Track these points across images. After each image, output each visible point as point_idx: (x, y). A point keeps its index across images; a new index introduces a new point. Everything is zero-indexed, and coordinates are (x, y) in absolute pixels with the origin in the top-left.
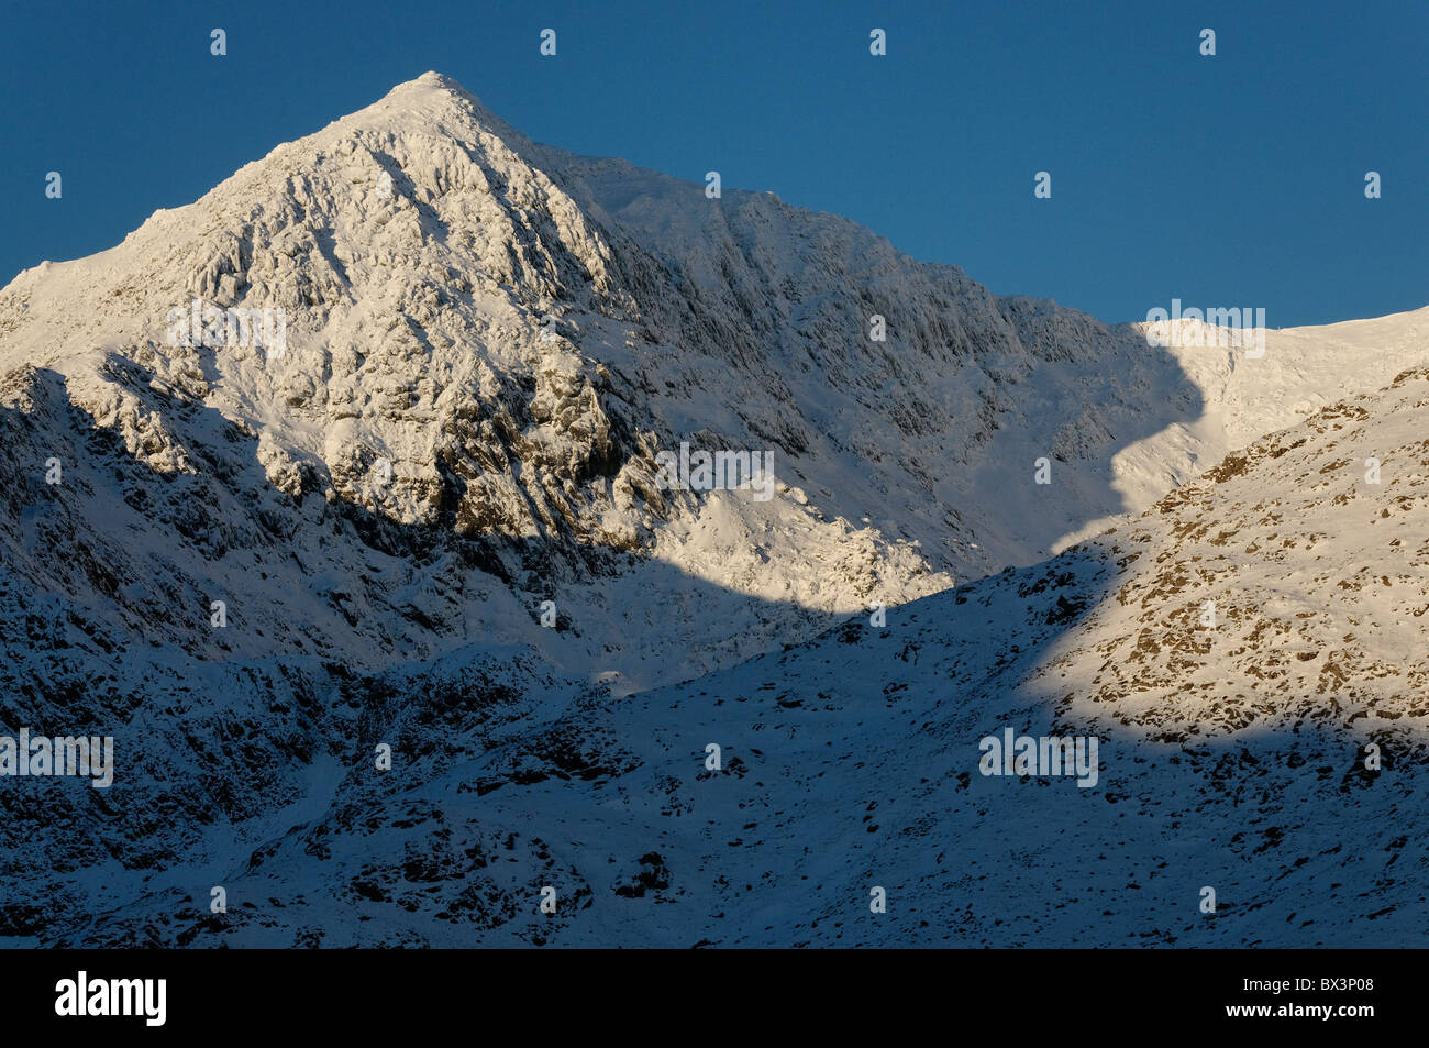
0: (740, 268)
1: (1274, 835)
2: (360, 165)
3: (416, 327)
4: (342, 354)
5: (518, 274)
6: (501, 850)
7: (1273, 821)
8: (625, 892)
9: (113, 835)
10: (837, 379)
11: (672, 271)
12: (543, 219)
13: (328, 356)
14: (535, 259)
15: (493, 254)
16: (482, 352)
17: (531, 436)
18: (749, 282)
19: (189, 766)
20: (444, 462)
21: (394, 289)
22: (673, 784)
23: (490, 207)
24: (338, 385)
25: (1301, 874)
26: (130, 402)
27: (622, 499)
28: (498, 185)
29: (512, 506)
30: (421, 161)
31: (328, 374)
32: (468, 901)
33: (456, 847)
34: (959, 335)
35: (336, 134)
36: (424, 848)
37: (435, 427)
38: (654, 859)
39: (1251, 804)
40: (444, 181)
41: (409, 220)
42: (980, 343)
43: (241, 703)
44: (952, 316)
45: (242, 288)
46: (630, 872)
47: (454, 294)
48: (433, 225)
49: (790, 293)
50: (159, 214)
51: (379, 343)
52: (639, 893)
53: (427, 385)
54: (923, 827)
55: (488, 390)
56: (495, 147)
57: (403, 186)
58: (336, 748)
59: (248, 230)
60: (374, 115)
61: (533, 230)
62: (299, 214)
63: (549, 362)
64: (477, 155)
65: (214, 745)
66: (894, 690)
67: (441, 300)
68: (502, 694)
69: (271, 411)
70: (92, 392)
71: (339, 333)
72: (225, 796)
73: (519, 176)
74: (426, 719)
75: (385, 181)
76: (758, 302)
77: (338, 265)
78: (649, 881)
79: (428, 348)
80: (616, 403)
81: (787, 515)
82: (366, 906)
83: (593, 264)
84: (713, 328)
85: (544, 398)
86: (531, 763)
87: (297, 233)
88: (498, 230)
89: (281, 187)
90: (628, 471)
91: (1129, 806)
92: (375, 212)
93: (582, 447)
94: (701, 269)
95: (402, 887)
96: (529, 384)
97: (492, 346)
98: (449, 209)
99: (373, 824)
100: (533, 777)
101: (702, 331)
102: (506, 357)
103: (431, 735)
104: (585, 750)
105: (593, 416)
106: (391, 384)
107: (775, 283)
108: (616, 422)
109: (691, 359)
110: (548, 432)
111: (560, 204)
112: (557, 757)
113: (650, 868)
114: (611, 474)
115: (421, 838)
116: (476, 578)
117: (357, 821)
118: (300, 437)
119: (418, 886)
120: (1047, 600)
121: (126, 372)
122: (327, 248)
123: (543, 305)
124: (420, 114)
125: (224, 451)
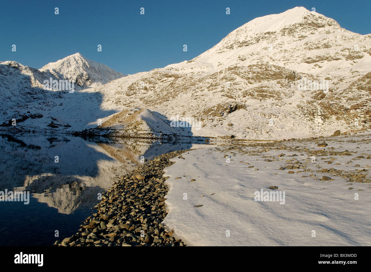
0: (99, 68)
2: (72, 58)
3: (75, 69)
4: (70, 71)
5: (83, 67)
10: (105, 76)
11: (94, 68)
13: (69, 71)
14: (84, 66)
15: (81, 65)
16: (80, 72)
17: (83, 77)
18: (100, 69)
20: (77, 78)
21: (74, 67)
23: (81, 62)
24: (69, 73)
26: (54, 72)
27: (89, 82)
28: (82, 61)
29: (81, 82)
30: (77, 58)
31: (69, 72)
33: (47, 102)
37: (76, 76)
38: (62, 103)
40: (78, 60)
41: (76, 62)
44: (114, 73)
45: (63, 66)
47: (78, 67)
48: (77, 63)
49: (103, 70)
50: (59, 60)
51: (73, 70)
52: (60, 106)
53: (76, 73)
55: (80, 74)
56: (82, 58)
57: (75, 60)
59: (64, 62)
60: (74, 55)
61: (84, 64)
62: (68, 61)
63: (84, 73)
64: (81, 58)
67: (77, 68)
69: (64, 74)
70: (51, 71)
71: (70, 69)
73: (84, 60)
76: (100, 70)
77: (70, 65)
79: (76, 71)
81: (100, 84)
82: (39, 105)
83: (88, 67)
84: (96, 72)
85: (84, 75)
87: (67, 62)
88: (82, 64)
89: (67, 59)
90: (90, 80)
92: (73, 61)
93: (86, 78)
94: (96, 68)
96: (83, 74)
98: (79, 62)
102: (81, 72)
105: (87, 77)
106: (73, 73)
107: (102, 69)
108: (89, 77)
109: (95, 73)
110: (84, 77)
111: (86, 62)
114: (88, 80)
115: (44, 101)
116: (78, 86)
118: (66, 76)
121: (54, 70)
122: (70, 64)
123: (84, 69)
124: (77, 55)
125: (61, 76)
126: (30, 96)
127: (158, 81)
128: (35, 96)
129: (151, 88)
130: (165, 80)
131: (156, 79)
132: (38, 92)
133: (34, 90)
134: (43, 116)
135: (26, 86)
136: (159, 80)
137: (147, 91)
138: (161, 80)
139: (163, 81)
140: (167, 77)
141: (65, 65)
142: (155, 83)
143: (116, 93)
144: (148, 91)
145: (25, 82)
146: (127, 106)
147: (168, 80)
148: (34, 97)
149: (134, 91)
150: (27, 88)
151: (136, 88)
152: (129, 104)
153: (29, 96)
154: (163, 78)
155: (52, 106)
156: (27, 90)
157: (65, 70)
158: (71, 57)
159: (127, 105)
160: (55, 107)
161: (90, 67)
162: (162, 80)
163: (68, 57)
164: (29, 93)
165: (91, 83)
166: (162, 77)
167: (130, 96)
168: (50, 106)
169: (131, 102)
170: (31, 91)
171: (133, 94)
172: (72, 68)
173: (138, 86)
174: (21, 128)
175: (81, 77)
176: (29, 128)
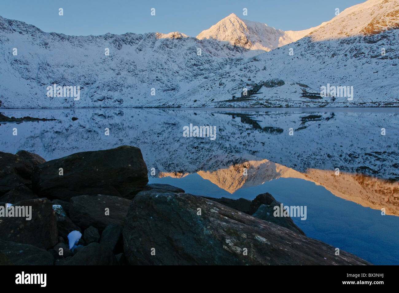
0: (256, 28)
1: (324, 62)
2: (228, 20)
3: (232, 33)
4: (227, 35)
5: (240, 28)
6: (252, 67)
7: (324, 61)
9: (213, 71)
10: (264, 36)
11: (251, 28)
14: (241, 27)
15: (238, 27)
16: (237, 35)
17: (241, 41)
18: (257, 29)
19: (218, 66)
20: (235, 43)
21: (231, 30)
22: (266, 61)
25: (327, 66)
27: (248, 46)
28: (238, 22)
30: (232, 20)
31: (226, 37)
32: (249, 71)
34: (273, 33)
35: (226, 18)
36: (246, 66)
37: (234, 41)
38: (265, 67)
39: (321, 60)
40: (234, 22)
42: (275, 33)
43: (222, 61)
45: (219, 31)
46: (263, 68)
47: (235, 30)
48: (233, 25)
49: (260, 30)
50: (213, 26)
51: (230, 34)
52: (264, 70)
53: (233, 37)
54: (289, 63)
55: (238, 38)
56: (238, 19)
58: (229, 64)
59: (220, 26)
60: (229, 17)
61: (241, 25)
63: (242, 35)
65: (220, 64)
66: (283, 53)
68: (242, 59)
69: (222, 40)
71: (227, 34)
72: (221, 68)
73: (240, 21)
74: (236, 61)
75: (230, 22)
77: (226, 28)
78: (265, 69)
79: (233, 35)
80: (248, 38)
83: (246, 28)
84: (255, 33)
85: (242, 38)
86: (252, 60)
87: (223, 26)
88: (238, 25)
89: (222, 22)
90: (248, 44)
92: (229, 24)
93: (245, 42)
94: (253, 28)
95: (244, 70)
96: (241, 37)
98: (235, 24)
99: (241, 65)
100: (253, 61)
101: (254, 32)
102: (239, 35)
103: (236, 62)
104: (257, 59)
105: (246, 40)
106: (231, 37)
108: (247, 40)
109: (253, 35)
111: (243, 23)
113: (265, 68)
114: (247, 44)
116: (237, 52)
117: (239, 64)
118: (224, 42)
120: (297, 44)
122: (226, 27)
123: (242, 31)
124: (232, 16)
125: (218, 43)
126: (197, 67)
128: (201, 67)
132: (204, 62)
133: (200, 61)
134: (284, 82)
135: (192, 58)
141: (222, 30)
145: (190, 53)
148: (201, 69)
150: (192, 59)
151: (383, 29)
153: (195, 68)
155: (255, 72)
156: (193, 62)
157: (222, 35)
160: (259, 73)
163: (223, 20)
164: (195, 65)
165: (250, 46)
168: (253, 72)
170: (197, 62)
172: (229, 32)
174: (266, 102)
175: (239, 41)
176: (277, 102)
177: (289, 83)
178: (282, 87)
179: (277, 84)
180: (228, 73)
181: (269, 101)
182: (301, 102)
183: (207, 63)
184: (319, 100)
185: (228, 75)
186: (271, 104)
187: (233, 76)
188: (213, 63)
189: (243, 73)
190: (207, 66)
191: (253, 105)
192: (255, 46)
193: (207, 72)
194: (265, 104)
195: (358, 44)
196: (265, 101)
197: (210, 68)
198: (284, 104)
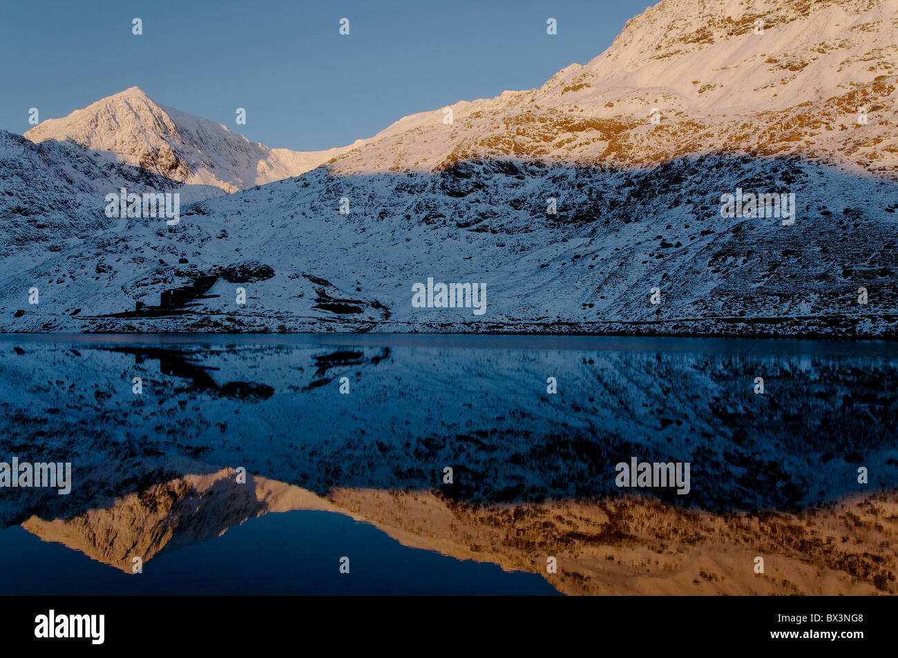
0: (200, 132)
1: (364, 230)
2: (121, 103)
3: (135, 137)
4: (119, 141)
5: (156, 128)
8: (218, 237)
9: (76, 232)
10: (220, 155)
11: (187, 131)
12: (161, 118)
13: (116, 141)
14: (159, 125)
15: (150, 123)
16: (149, 143)
17: (159, 160)
18: (202, 135)
19: (93, 219)
20: (141, 164)
21: (130, 129)
22: (225, 216)
23: (149, 114)
25: (372, 237)
27: (178, 174)
28: (151, 110)
30: (134, 103)
31: (116, 145)
32: (183, 238)
34: (243, 149)
35: (116, 97)
37: (139, 157)
38: (224, 231)
39: (357, 223)
40: (140, 108)
41: (132, 116)
42: (247, 150)
45: (96, 126)
46: (219, 234)
47: (142, 131)
48: (137, 116)
49: (210, 137)
50: (76, 111)
51: (127, 139)
52: (221, 238)
53: (137, 149)
54: (285, 226)
55: (150, 151)
56: (150, 102)
57: (131, 108)
59: (97, 114)
60: (124, 94)
61: (158, 120)
62: (109, 112)
64: (146, 103)
65: (98, 214)
66: (270, 200)
67: (140, 132)
69: (104, 151)
71: (118, 136)
72: (101, 225)
73: (155, 108)
75: (127, 107)
76: (204, 138)
77: (117, 122)
78: (224, 236)
79: (137, 141)
80: (177, 155)
82: (160, 237)
83: (171, 127)
84: (196, 143)
85: (162, 153)
86: (190, 211)
87: (109, 116)
88: (152, 119)
89: (104, 106)
90: (179, 168)
91: (331, 223)
93: (170, 163)
94: (193, 131)
95: (168, 234)
96: (159, 150)
97: (151, 141)
98: (141, 114)
100: (192, 214)
101: (193, 142)
102: (154, 144)
104: (202, 209)
105: (172, 157)
106: (130, 148)
107: (207, 135)
108: (177, 159)
109: (192, 148)
110: (163, 159)
111: (163, 114)
112: (196, 210)
114: (176, 168)
118: (110, 157)
119: (172, 234)
120: (302, 183)
121: (71, 140)
122: (115, 119)
123: (161, 134)
124: (134, 94)
125: (94, 158)
126: (25, 218)
127: (543, 143)
128: (41, 219)
129: (530, 168)
130: (569, 141)
131: (538, 139)
132: (50, 206)
133: (36, 201)
134: (272, 271)
136: (546, 139)
137: (518, 178)
138: (554, 142)
139: (560, 145)
140: (570, 130)
141: (103, 124)
142: (539, 149)
143: (397, 189)
144: (523, 178)
146: (478, 230)
147: (579, 141)
148: (38, 223)
149: (474, 179)
151: (476, 170)
152: (480, 221)
153: (20, 219)
154: (557, 134)
155: (197, 241)
156: (14, 202)
157: (104, 138)
158: (117, 98)
159: (474, 227)
160: (209, 244)
161: (176, 127)
162: (558, 140)
163: (109, 99)
164: (19, 210)
165: (185, 174)
166: (555, 131)
167: (463, 195)
168: (194, 240)
169: (483, 216)
170: (25, 203)
171: (472, 191)
172: (124, 134)
173: (481, 164)
174: (228, 319)
175: (153, 158)
176: (258, 319)
177: (287, 274)
178: (268, 282)
179: (255, 275)
180: (124, 240)
181: (237, 318)
182: (315, 320)
183: (60, 209)
184: (357, 316)
185: (122, 244)
186: (241, 323)
187: (136, 250)
188: (76, 211)
189: (164, 242)
190: (57, 217)
191: (193, 325)
192: (197, 176)
193: (59, 234)
194: (227, 323)
195: (431, 196)
196: (225, 317)
197: (67, 222)
198: (274, 325)
